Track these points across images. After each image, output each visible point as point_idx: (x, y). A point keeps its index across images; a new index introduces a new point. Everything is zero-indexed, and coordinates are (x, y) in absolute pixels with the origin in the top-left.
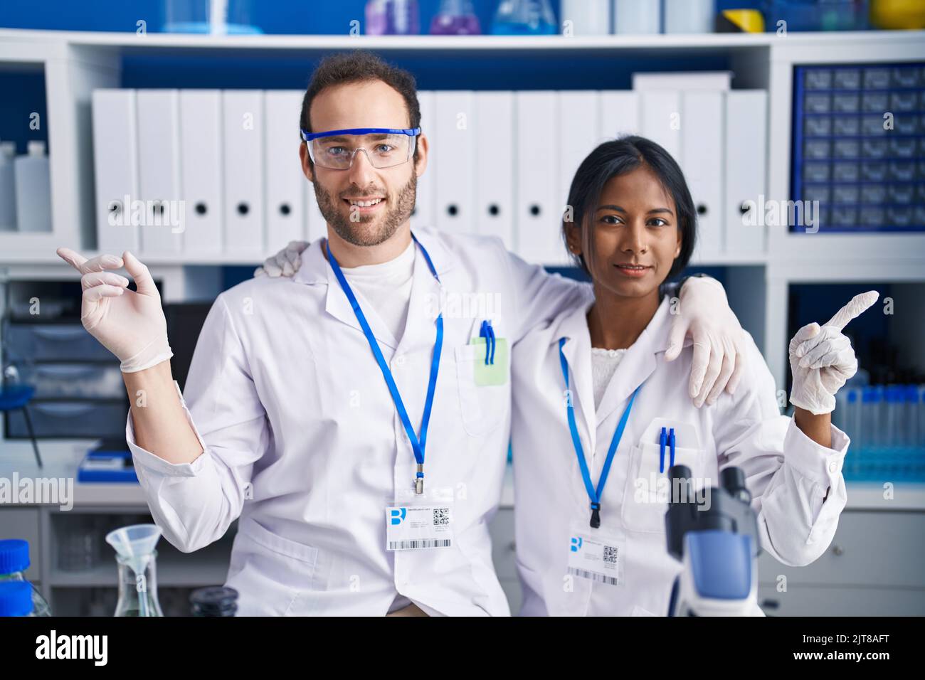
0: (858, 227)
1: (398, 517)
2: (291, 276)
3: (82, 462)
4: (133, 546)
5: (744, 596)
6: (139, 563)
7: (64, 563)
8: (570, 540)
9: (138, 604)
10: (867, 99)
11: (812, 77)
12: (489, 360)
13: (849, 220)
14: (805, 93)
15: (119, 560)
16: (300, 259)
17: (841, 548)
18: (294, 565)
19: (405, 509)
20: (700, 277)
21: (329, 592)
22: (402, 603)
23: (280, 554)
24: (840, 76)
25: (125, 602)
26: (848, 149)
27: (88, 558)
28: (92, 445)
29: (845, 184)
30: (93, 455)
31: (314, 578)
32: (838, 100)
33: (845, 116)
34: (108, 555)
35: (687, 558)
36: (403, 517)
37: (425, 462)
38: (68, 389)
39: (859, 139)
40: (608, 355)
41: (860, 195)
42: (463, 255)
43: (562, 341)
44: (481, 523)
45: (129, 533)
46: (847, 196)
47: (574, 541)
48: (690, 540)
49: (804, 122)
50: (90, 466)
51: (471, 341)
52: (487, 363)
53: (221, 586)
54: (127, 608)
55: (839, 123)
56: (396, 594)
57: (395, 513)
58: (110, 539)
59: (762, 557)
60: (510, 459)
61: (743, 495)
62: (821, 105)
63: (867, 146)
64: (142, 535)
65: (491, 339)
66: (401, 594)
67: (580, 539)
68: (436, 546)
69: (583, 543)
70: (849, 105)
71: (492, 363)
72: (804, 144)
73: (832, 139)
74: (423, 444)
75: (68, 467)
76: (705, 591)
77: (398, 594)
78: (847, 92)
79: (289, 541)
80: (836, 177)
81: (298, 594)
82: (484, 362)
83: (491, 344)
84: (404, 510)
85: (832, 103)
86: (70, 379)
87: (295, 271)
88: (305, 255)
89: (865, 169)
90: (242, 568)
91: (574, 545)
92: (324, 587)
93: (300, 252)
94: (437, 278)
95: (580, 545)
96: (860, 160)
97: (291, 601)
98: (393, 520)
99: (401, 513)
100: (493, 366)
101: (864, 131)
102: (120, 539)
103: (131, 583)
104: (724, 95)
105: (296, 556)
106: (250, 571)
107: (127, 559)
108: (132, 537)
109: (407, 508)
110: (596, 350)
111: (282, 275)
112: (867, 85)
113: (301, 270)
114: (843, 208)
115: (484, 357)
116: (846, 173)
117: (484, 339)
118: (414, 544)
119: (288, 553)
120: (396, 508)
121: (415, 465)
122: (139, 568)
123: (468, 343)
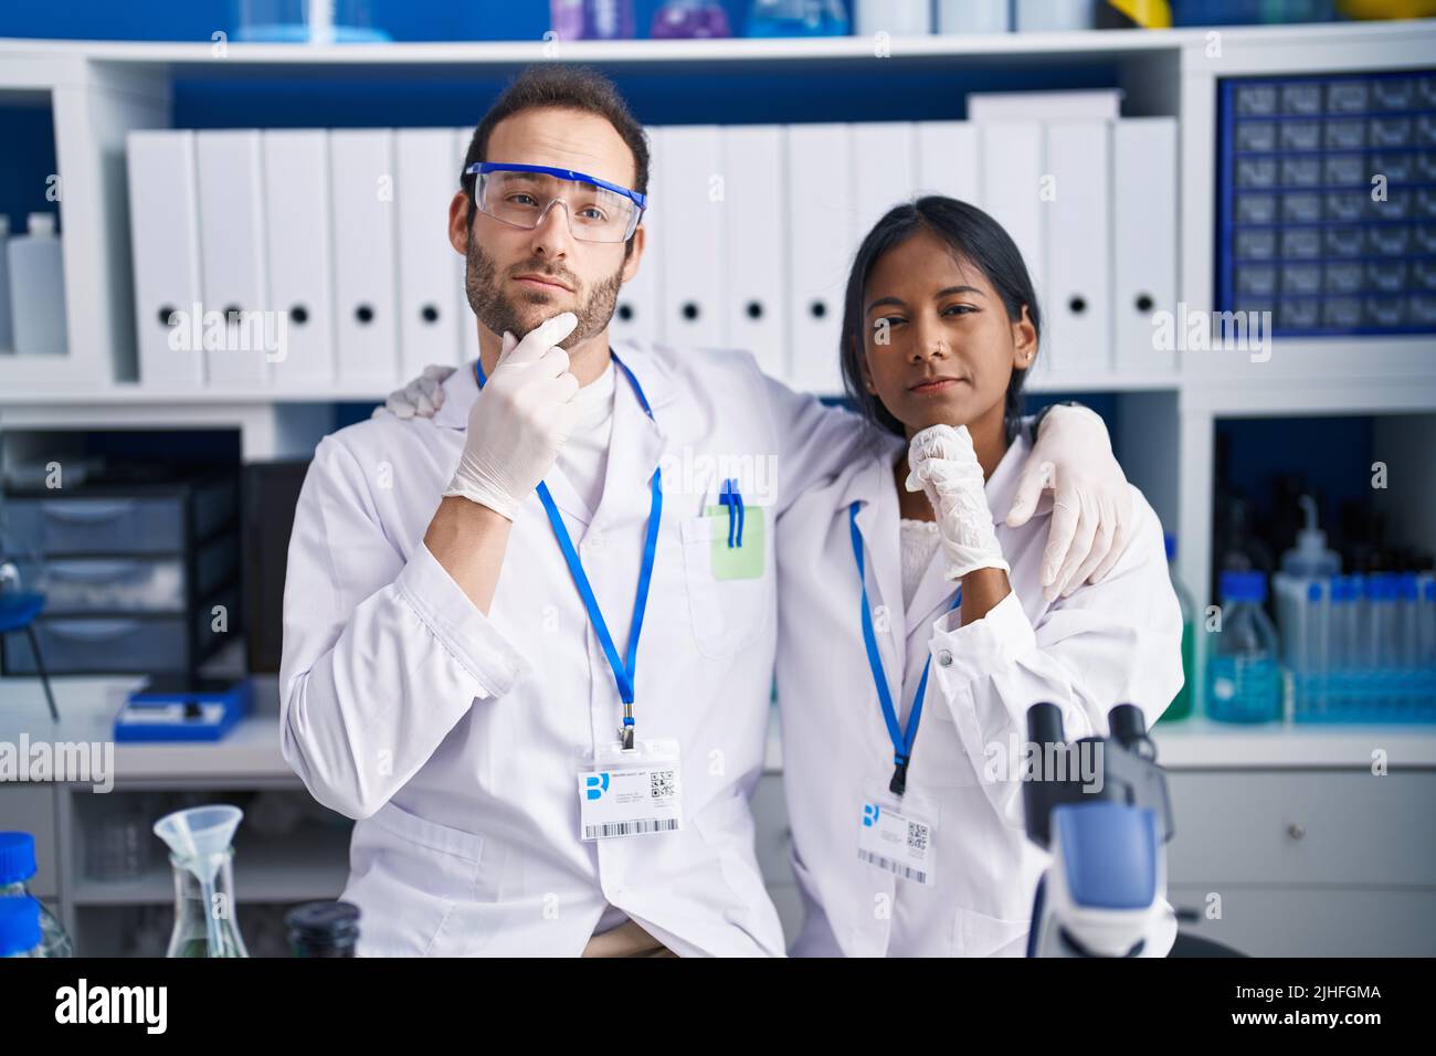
0: (1322, 329)
1: (598, 787)
2: (430, 416)
3: (120, 712)
4: (196, 840)
5: (1145, 904)
6: (206, 866)
7: (95, 866)
8: (863, 809)
9: (205, 930)
10: (1332, 130)
11: (1245, 96)
12: (735, 539)
13: (1306, 318)
14: (1236, 122)
15: (175, 862)
16: (442, 390)
17: (1300, 828)
18: (447, 863)
19: (607, 775)
20: (1070, 405)
21: (502, 904)
22: (615, 919)
23: (425, 846)
24: (1290, 93)
25: (185, 927)
26: (1303, 208)
27: (132, 861)
28: (136, 684)
29: (1301, 262)
30: (138, 699)
31: (478, 882)
32: (1288, 131)
33: (1297, 155)
34: (159, 854)
35: (1056, 844)
36: (605, 787)
37: (635, 700)
38: (97, 598)
39: (1321, 191)
40: (927, 530)
41: (1323, 279)
42: (692, 379)
43: (855, 507)
44: (736, 794)
45: (190, 819)
46: (1304, 281)
47: (868, 810)
48: (1061, 818)
49: (1235, 165)
50: (132, 717)
51: (706, 512)
52: (731, 545)
53: (335, 900)
54: (190, 936)
55: (1289, 167)
56: (605, 905)
57: (592, 782)
58: (160, 829)
59: (1173, 843)
60: (774, 696)
61: (1144, 748)
62: (1261, 140)
63: (1333, 202)
64: (210, 822)
65: (736, 507)
66: (613, 904)
67: (877, 809)
68: (657, 830)
69: (881, 815)
70: (1305, 139)
71: (739, 544)
72: (1235, 200)
73: (1278, 192)
74: (631, 674)
75: (99, 720)
76: (1085, 897)
77: (610, 905)
78: (1300, 119)
79: (438, 827)
80: (1287, 252)
81: (454, 908)
82: (726, 544)
83: (737, 516)
84: (606, 777)
85: (1278, 136)
86: (99, 582)
87: (436, 409)
88: (449, 385)
89: (1331, 238)
90: (366, 869)
91: (868, 815)
92: (493, 897)
93: (441, 380)
94: (651, 416)
95: (876, 817)
96: (1322, 225)
97: (443, 917)
98: (589, 792)
99: (601, 781)
100: (742, 549)
101: (1329, 179)
102: (176, 829)
103: (194, 897)
104: (1111, 126)
105: (449, 849)
106: (377, 874)
107: (188, 860)
108: (194, 825)
109: (610, 773)
110: (907, 522)
111: (416, 414)
112: (1332, 106)
113: (445, 407)
114: (1298, 298)
115: (727, 535)
116: (1303, 244)
117: (725, 508)
118: (622, 829)
119: (438, 845)
120: (595, 774)
121: (621, 706)
122: (207, 874)
123: (701, 515)
